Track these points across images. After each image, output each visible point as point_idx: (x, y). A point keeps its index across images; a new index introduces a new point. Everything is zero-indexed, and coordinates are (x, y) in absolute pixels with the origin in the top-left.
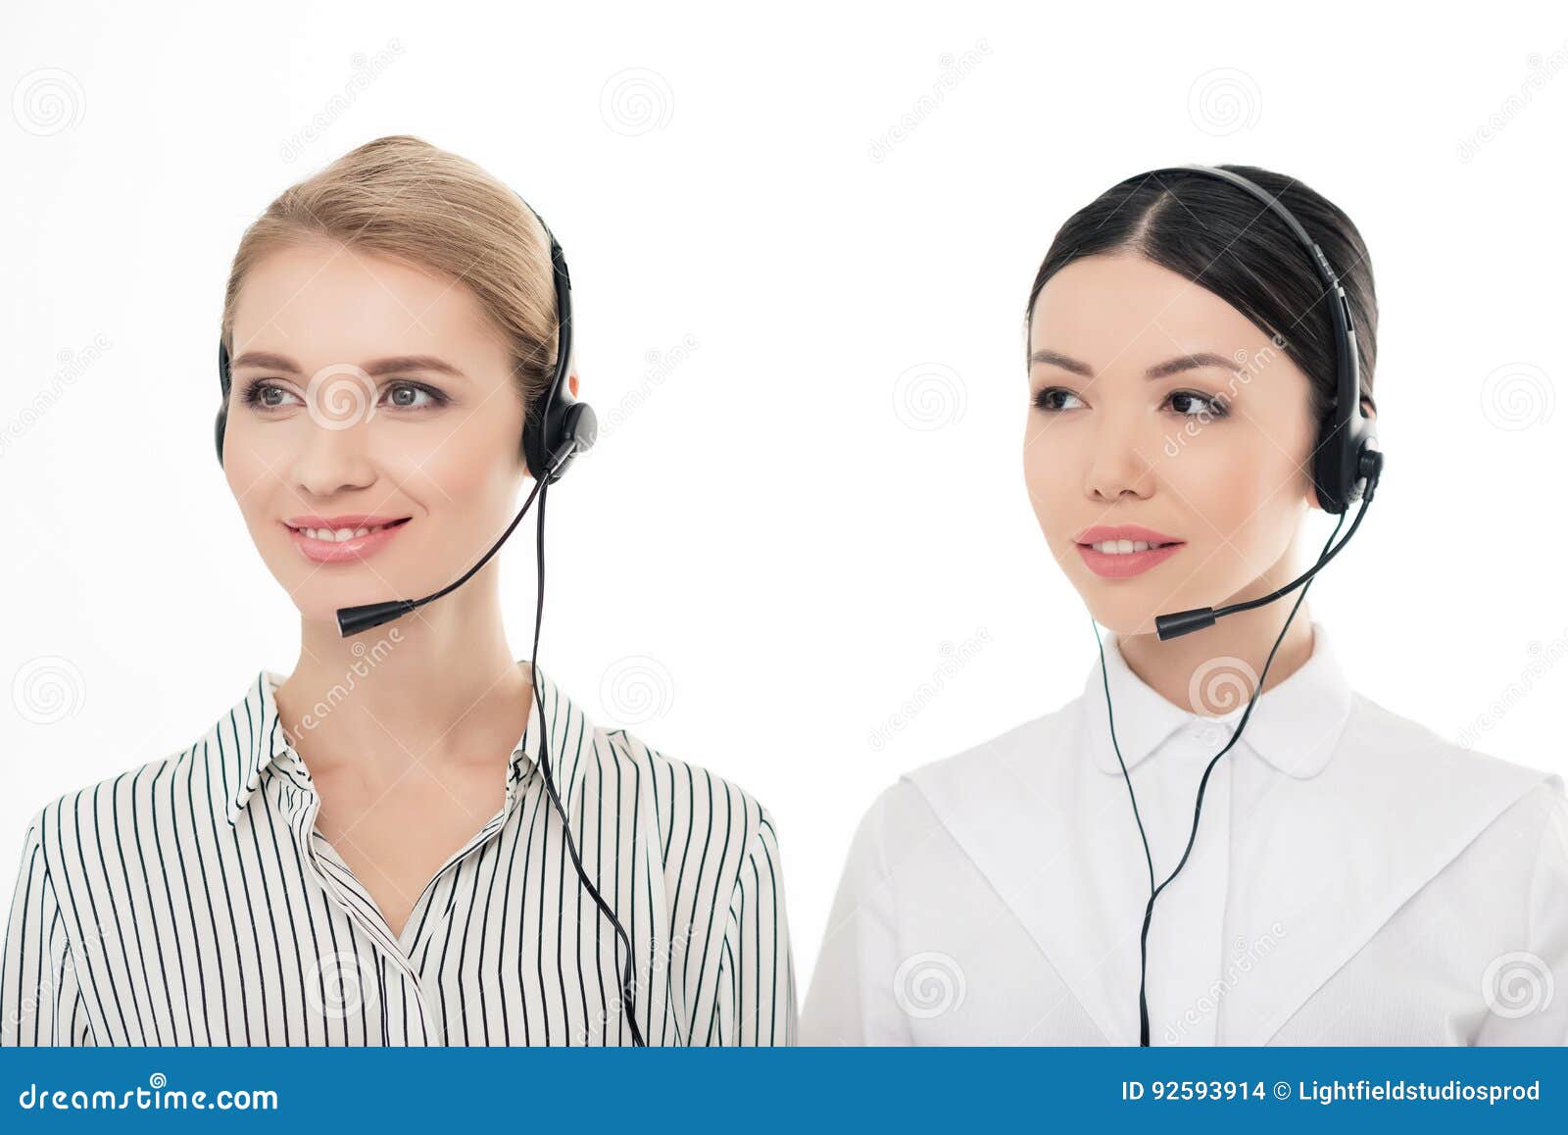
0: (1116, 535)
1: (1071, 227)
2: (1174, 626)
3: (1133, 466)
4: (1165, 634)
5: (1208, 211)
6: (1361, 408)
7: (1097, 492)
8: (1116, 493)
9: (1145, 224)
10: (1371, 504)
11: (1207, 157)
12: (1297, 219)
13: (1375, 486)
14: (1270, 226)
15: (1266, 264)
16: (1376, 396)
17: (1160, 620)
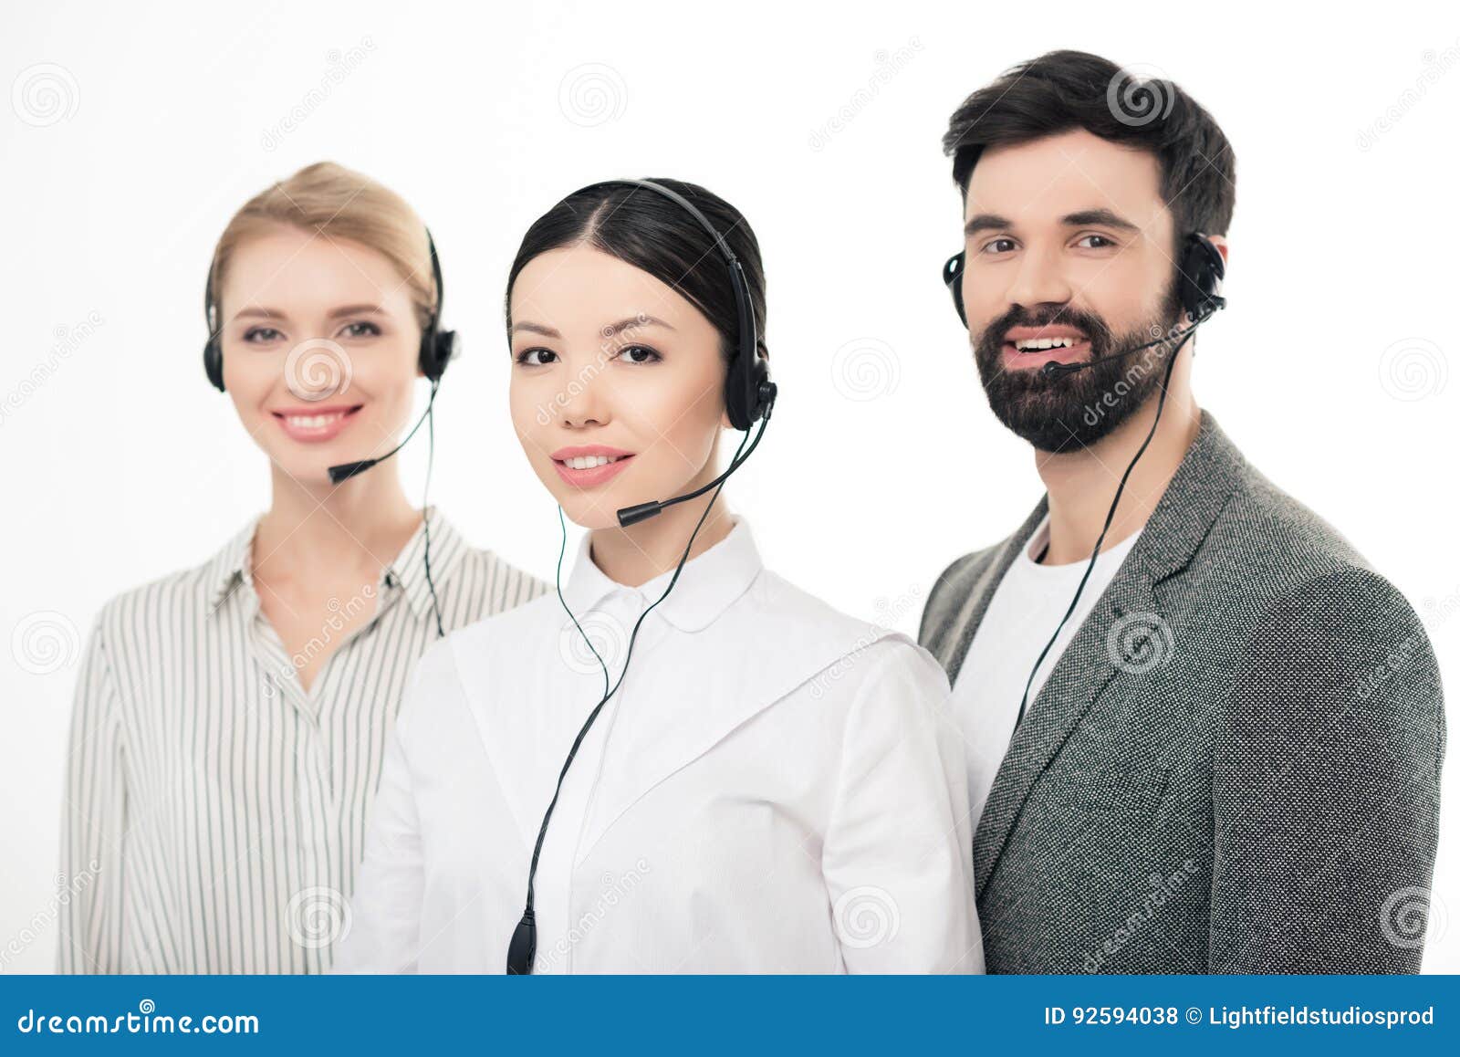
0: (585, 453)
1: (536, 229)
2: (631, 517)
3: (593, 400)
4: (624, 522)
5: (639, 212)
6: (758, 352)
7: (567, 423)
8: (582, 422)
9: (592, 225)
10: (769, 421)
11: (634, 171)
12: (706, 216)
13: (772, 407)
14: (683, 220)
15: (682, 249)
16: (768, 344)
17: (620, 512)
